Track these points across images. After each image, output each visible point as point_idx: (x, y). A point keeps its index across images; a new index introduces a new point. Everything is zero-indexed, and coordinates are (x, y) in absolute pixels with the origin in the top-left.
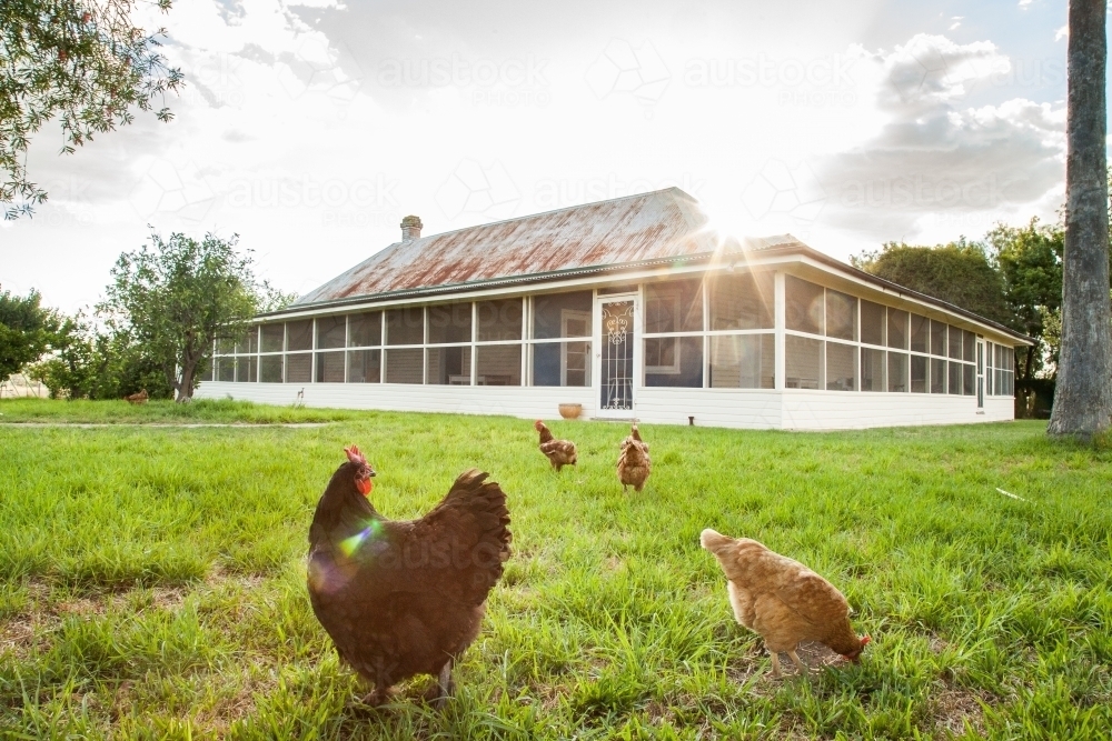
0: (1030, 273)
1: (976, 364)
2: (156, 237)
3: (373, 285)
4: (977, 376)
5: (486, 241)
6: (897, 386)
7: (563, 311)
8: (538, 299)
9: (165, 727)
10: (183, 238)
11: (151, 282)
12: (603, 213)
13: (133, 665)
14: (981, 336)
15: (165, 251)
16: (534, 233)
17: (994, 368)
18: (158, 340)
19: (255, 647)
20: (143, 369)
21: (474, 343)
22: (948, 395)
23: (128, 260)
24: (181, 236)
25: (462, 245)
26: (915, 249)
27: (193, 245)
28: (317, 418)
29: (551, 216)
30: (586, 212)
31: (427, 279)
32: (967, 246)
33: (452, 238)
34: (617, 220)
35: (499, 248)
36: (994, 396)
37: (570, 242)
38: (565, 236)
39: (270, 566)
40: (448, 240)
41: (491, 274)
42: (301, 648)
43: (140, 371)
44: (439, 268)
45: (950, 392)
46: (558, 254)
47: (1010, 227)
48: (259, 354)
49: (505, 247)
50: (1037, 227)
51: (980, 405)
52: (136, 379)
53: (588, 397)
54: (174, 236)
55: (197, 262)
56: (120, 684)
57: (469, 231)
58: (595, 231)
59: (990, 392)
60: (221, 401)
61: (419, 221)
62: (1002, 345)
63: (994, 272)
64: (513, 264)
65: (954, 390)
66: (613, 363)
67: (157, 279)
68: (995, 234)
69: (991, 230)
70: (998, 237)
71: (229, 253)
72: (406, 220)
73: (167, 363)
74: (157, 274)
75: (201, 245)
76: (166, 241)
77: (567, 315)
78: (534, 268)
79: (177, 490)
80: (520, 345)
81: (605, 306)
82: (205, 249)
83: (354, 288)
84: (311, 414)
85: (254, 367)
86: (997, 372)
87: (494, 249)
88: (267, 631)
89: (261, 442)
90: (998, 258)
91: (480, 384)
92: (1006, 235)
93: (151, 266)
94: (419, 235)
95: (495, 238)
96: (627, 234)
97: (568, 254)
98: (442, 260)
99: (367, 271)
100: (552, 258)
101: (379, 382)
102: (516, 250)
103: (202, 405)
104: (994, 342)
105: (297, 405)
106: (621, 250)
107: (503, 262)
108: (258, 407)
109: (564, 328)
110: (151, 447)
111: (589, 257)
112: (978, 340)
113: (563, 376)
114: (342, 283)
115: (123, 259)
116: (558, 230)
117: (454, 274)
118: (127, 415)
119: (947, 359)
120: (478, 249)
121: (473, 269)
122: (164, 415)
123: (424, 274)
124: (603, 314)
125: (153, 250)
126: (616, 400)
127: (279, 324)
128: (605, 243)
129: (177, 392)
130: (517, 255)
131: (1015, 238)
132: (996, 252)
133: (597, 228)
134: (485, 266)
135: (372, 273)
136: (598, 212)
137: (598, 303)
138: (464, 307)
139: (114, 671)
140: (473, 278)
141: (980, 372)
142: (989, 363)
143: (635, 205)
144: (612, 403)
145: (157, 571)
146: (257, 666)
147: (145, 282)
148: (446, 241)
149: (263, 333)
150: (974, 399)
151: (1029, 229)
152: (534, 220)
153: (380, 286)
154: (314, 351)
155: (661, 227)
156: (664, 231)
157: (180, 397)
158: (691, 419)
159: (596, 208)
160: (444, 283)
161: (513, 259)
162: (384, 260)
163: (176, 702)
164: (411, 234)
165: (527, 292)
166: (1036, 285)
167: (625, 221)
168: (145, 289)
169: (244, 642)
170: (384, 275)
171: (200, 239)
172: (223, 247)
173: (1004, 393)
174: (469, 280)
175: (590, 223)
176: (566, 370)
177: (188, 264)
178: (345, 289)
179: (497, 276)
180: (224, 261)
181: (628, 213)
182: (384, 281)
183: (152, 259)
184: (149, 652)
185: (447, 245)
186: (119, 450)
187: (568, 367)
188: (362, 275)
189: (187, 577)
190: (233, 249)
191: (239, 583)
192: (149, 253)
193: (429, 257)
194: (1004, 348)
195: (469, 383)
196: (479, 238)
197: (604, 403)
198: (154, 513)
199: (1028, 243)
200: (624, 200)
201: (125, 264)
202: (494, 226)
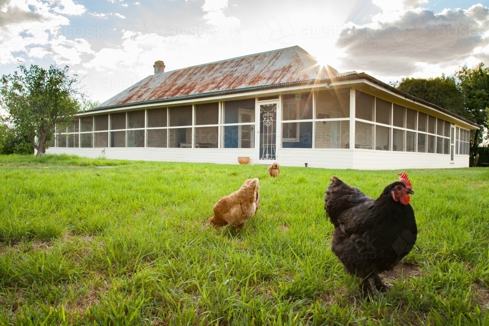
0: (478, 92)
1: (450, 138)
2: (22, 67)
3: (140, 97)
4: (451, 144)
5: (199, 74)
6: (410, 149)
7: (239, 109)
8: (227, 103)
9: (47, 311)
10: (37, 68)
11: (20, 91)
12: (260, 60)
13: (24, 280)
14: (453, 124)
15: (28, 75)
16: (224, 70)
17: (459, 141)
18: (25, 122)
19: (94, 270)
20: (16, 142)
21: (193, 126)
22: (436, 154)
23: (6, 79)
24: (36, 67)
25: (186, 76)
26: (419, 80)
27: (43, 72)
28: (112, 164)
29: (232, 61)
30: (251, 59)
31: (168, 93)
32: (446, 79)
33: (181, 72)
34: (267, 63)
35: (206, 77)
36: (459, 155)
37: (242, 74)
38: (240, 71)
39: (98, 230)
40: (179, 73)
41: (202, 91)
42: (121, 269)
43: (14, 142)
44: (174, 88)
45: (437, 153)
46: (237, 81)
47: (468, 68)
48: (80, 133)
49: (209, 77)
50: (483, 68)
51: (452, 159)
52: (12, 147)
53: (253, 153)
54: (32, 67)
55: (45, 81)
56: (17, 290)
57: (190, 69)
58: (255, 69)
59: (457, 153)
60: (61, 155)
61: (163, 63)
62: (464, 129)
63: (459, 92)
64: (213, 86)
65: (439, 151)
66: (266, 136)
67: (24, 90)
68: (460, 72)
69: (458, 71)
70: (461, 74)
71: (63, 76)
72: (156, 63)
73: (31, 134)
74: (24, 87)
75: (48, 72)
76: (28, 69)
77: (241, 112)
78: (224, 88)
79: (41, 195)
80: (218, 127)
81: (262, 106)
82: (50, 74)
83: (129, 99)
84: (110, 162)
85: (77, 140)
86: (461, 143)
87: (203, 79)
88: (100, 261)
89: (85, 174)
90: (461, 85)
91: (196, 147)
92: (466, 73)
93: (20, 83)
94: (163, 71)
95: (203, 72)
96: (272, 70)
97: (242, 80)
98: (176, 84)
99: (136, 90)
100: (233, 82)
101: (144, 146)
102: (214, 79)
103: (51, 157)
104: (460, 127)
105: (102, 157)
106: (269, 79)
107: (208, 85)
108: (81, 158)
109: (240, 118)
110: (24, 176)
111: (252, 82)
112: (452, 126)
113: (240, 143)
114: (123, 96)
115: (4, 79)
116: (236, 68)
117: (182, 91)
118: (9, 162)
119: (436, 135)
120: (194, 78)
121: (191, 88)
122: (30, 162)
123: (166, 91)
124: (261, 110)
125: (21, 74)
126: (267, 155)
127: (90, 117)
128: (261, 75)
129: (36, 151)
130: (215, 81)
131: (470, 74)
132: (460, 82)
133: (256, 67)
134: (198, 87)
135: (139, 91)
136: (257, 59)
137: (258, 105)
138: (188, 107)
139: (13, 284)
140: (192, 93)
141: (453, 143)
142: (457, 138)
143: (277, 54)
144: (265, 157)
145: (34, 233)
146: (98, 279)
147: (17, 91)
148: (177, 74)
149: (82, 122)
150: (449, 156)
151: (478, 70)
152: (224, 63)
153: (143, 97)
154: (109, 131)
155: (290, 67)
156: (291, 69)
157: (38, 153)
158: (306, 164)
159: (256, 56)
160: (177, 95)
161: (213, 83)
162: (145, 84)
163: (52, 299)
164: (159, 70)
165: (221, 99)
166: (481, 99)
167: (271, 63)
168: (17, 95)
169: (88, 268)
170: (145, 92)
171: (47, 69)
172: (60, 73)
173: (464, 153)
174: (190, 94)
175: (253, 65)
176: (241, 140)
177: (41, 82)
178: (125, 99)
179: (205, 92)
180: (60, 80)
181: (272, 59)
182: (145, 94)
183: (20, 78)
184: (34, 272)
185: (178, 76)
186: (7, 177)
187: (242, 138)
188: (133, 92)
189: (51, 236)
190: (65, 74)
191: (80, 239)
192: (19, 75)
193: (169, 82)
194: (465, 130)
195: (191, 147)
196: (194, 72)
197: (261, 157)
198: (29, 206)
199: (478, 77)
200: (270, 53)
201: (5, 81)
202: (203, 66)
